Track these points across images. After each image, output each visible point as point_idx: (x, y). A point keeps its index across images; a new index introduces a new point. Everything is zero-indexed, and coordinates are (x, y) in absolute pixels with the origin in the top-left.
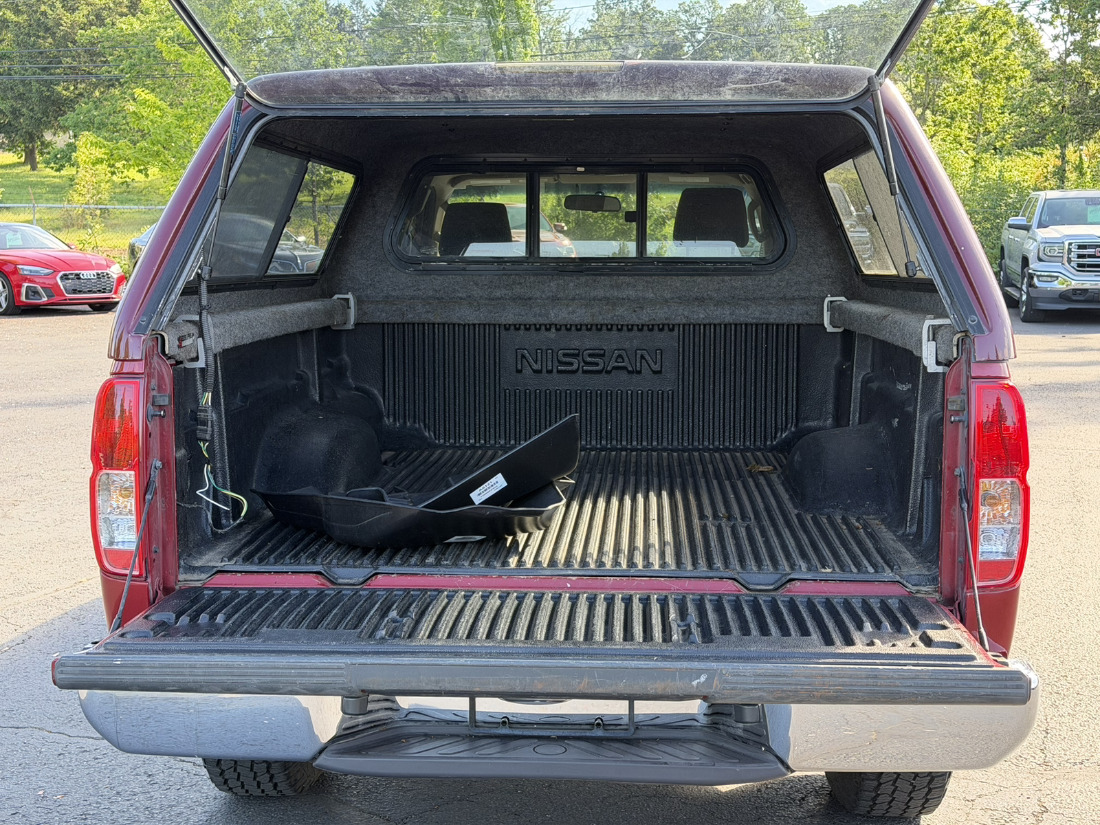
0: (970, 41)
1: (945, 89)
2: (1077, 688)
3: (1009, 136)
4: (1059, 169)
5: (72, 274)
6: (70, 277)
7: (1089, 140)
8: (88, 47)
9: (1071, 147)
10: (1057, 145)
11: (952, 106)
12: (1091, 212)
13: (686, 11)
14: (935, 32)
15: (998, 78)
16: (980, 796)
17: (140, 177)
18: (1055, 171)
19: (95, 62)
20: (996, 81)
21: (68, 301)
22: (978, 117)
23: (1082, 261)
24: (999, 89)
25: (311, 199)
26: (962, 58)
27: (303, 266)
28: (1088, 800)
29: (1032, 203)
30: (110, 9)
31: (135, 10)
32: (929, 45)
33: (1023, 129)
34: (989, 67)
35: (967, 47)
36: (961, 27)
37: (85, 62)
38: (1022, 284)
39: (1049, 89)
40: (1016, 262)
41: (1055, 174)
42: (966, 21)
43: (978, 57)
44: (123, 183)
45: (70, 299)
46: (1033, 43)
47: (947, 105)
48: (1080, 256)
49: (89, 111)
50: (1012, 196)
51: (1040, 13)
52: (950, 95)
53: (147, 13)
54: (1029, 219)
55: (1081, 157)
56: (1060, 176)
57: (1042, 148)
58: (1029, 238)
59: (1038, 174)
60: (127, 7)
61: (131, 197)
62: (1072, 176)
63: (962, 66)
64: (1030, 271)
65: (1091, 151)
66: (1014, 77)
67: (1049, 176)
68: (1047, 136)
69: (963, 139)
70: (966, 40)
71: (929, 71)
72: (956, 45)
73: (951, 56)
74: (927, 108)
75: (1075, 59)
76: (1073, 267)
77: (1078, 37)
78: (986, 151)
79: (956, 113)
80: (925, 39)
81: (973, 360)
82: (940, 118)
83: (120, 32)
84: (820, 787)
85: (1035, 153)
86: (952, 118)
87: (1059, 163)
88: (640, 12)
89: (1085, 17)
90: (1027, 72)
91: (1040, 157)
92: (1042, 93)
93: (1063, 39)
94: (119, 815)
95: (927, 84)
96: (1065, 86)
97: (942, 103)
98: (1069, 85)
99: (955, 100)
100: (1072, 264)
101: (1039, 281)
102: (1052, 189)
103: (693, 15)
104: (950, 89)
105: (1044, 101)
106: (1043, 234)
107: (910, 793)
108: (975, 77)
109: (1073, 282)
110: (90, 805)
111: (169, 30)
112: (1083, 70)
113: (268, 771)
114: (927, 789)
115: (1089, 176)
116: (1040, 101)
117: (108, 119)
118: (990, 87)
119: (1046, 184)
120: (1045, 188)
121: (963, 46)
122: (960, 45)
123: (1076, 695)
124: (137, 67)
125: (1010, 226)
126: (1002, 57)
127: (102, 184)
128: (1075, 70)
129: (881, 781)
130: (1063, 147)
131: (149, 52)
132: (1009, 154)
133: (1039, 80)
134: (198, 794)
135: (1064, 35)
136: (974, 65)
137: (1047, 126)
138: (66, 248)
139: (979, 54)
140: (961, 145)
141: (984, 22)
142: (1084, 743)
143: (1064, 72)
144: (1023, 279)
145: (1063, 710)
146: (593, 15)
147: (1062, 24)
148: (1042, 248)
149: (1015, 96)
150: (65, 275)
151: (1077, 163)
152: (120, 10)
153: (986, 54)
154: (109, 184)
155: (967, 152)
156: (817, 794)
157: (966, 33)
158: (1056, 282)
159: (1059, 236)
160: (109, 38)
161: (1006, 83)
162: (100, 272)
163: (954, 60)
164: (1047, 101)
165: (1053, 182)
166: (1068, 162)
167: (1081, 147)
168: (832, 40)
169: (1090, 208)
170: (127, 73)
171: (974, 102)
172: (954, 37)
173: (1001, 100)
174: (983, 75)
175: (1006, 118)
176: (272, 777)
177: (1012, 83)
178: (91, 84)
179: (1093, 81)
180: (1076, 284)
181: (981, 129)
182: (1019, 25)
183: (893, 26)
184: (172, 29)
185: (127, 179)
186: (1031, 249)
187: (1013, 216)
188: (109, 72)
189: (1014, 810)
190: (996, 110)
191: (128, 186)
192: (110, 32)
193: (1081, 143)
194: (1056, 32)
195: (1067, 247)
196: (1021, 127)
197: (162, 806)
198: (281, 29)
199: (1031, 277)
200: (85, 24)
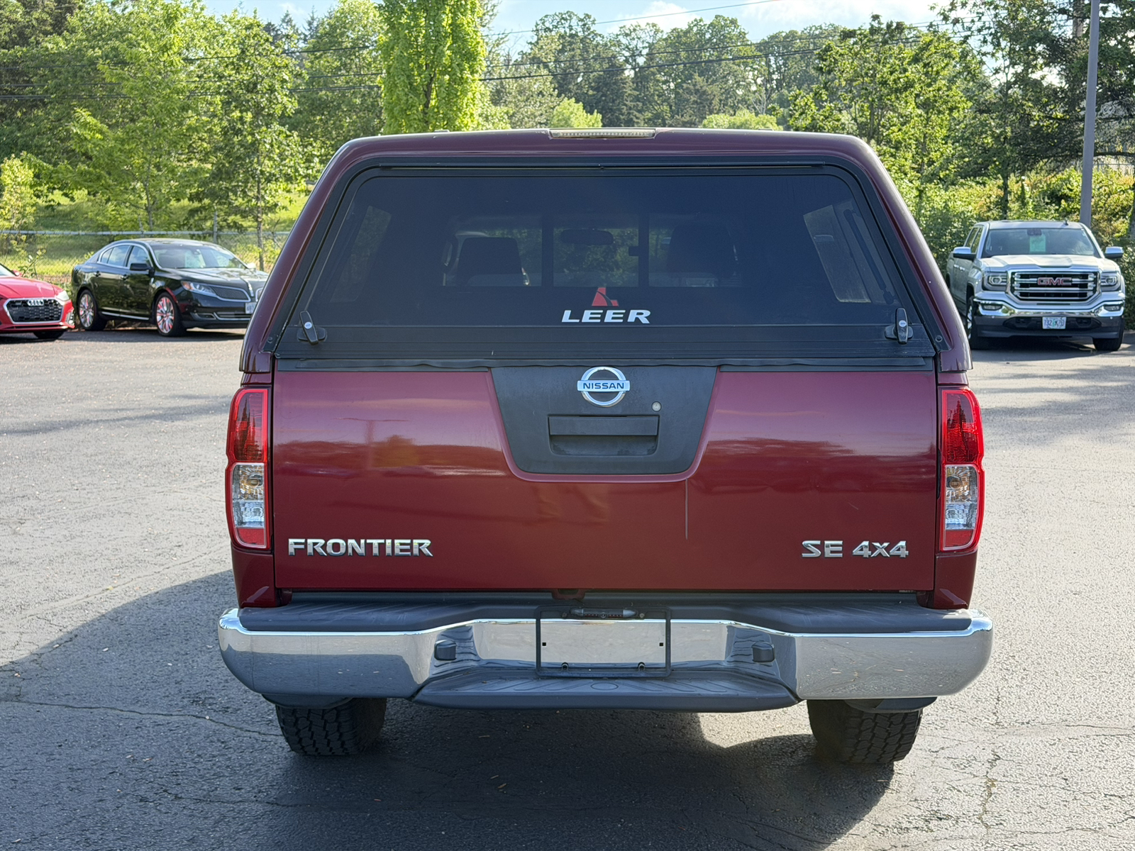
0: (913, 72)
1: (889, 119)
2: (1024, 665)
3: (952, 166)
4: (1002, 199)
5: (19, 301)
6: (17, 304)
7: (1031, 171)
8: (10, 66)
9: (1012, 178)
10: (999, 176)
11: (896, 136)
12: (1033, 242)
13: (627, 35)
14: (879, 63)
15: (941, 109)
16: (943, 748)
17: (65, 201)
18: (997, 202)
19: (17, 82)
20: (939, 112)
21: (15, 329)
22: (922, 148)
23: (1025, 290)
24: (942, 120)
25: (256, 224)
26: (906, 89)
27: (254, 293)
28: (1034, 750)
29: (976, 233)
30: (33, 26)
31: (60, 28)
32: (874, 76)
33: (967, 160)
34: (932, 99)
35: (911, 77)
36: (904, 58)
37: (7, 82)
38: (968, 312)
39: (992, 121)
40: (961, 290)
41: (997, 204)
42: (909, 52)
43: (921, 88)
44: (47, 207)
45: (17, 327)
46: (974, 75)
47: (892, 136)
48: (1022, 285)
49: (12, 132)
50: (956, 225)
51: (981, 46)
52: (895, 125)
53: (73, 31)
54: (974, 249)
55: (1023, 187)
56: (1003, 204)
57: (985, 178)
58: (974, 267)
59: (981, 203)
60: (51, 25)
61: (55, 221)
62: (1014, 206)
63: (906, 96)
64: (975, 300)
65: (1032, 181)
66: (956, 108)
67: (992, 206)
68: (990, 168)
69: (907, 169)
70: (910, 70)
71: (873, 101)
72: (900, 76)
73: (895, 86)
74: (873, 137)
75: (1016, 91)
76: (1016, 296)
77: (1019, 69)
78: (931, 181)
79: (901, 143)
80: (869, 69)
81: (939, 370)
82: (885, 148)
83: (45, 51)
84: (807, 743)
85: (978, 183)
86: (897, 148)
87: (1001, 193)
88: (579, 34)
89: (1026, 49)
90: (970, 104)
91: (982, 187)
92: (983, 124)
93: (1004, 71)
94: (206, 772)
95: (872, 114)
96: (1006, 118)
97: (887, 133)
98: (1012, 117)
99: (900, 130)
100: (1016, 293)
101: (984, 309)
102: (995, 219)
103: (634, 39)
104: (895, 119)
105: (986, 132)
106: (988, 263)
107: (886, 739)
108: (918, 107)
109: (1017, 311)
110: (177, 765)
111: (97, 50)
112: (1024, 102)
113: (338, 731)
114: (899, 736)
115: (1030, 207)
116: (982, 133)
117: (32, 141)
118: (933, 117)
119: (989, 214)
120: (988, 219)
121: (907, 77)
122: (903, 75)
123: (1022, 671)
124: (63, 88)
125: (956, 256)
126: (945, 89)
127: (27, 209)
128: (1016, 101)
129: (862, 729)
130: (1006, 178)
131: (76, 72)
132: (953, 184)
133: (982, 112)
134: (270, 756)
135: (1005, 68)
136: (917, 96)
137: (989, 157)
138: (10, 275)
139: (922, 85)
140: (906, 174)
141: (927, 54)
142: (1030, 707)
143: (1005, 105)
144: (969, 308)
145: (1011, 682)
146: (532, 37)
147: (1003, 57)
148: (986, 278)
149: (958, 127)
150: (11, 302)
151: (1019, 193)
152: (43, 28)
153: (929, 85)
154: (34, 208)
155: (911, 182)
156: (805, 749)
157: (909, 64)
158: (1000, 311)
159: (1002, 266)
160: (33, 58)
161: (949, 114)
162: (47, 299)
163: (897, 90)
164: (989, 132)
165: (995, 212)
166: (1010, 193)
167: (1023, 177)
168: (774, 66)
169: (1032, 239)
170: (52, 94)
171: (918, 132)
172: (897, 67)
173: (944, 131)
174: (926, 105)
175: (949, 150)
176: (341, 735)
177: (955, 114)
178: (12, 104)
179: (1034, 113)
180: (1019, 313)
181: (925, 159)
182: (960, 58)
183: (837, 57)
184: (100, 48)
185: (52, 203)
186: (976, 277)
187: (958, 246)
188: (33, 93)
189: (972, 758)
190: (940, 140)
191: (53, 210)
192: (34, 51)
193: (1022, 174)
194: (996, 65)
195: (1010, 276)
196: (964, 158)
197: (241, 765)
198: (214, 49)
199: (976, 305)
200: (7, 43)
